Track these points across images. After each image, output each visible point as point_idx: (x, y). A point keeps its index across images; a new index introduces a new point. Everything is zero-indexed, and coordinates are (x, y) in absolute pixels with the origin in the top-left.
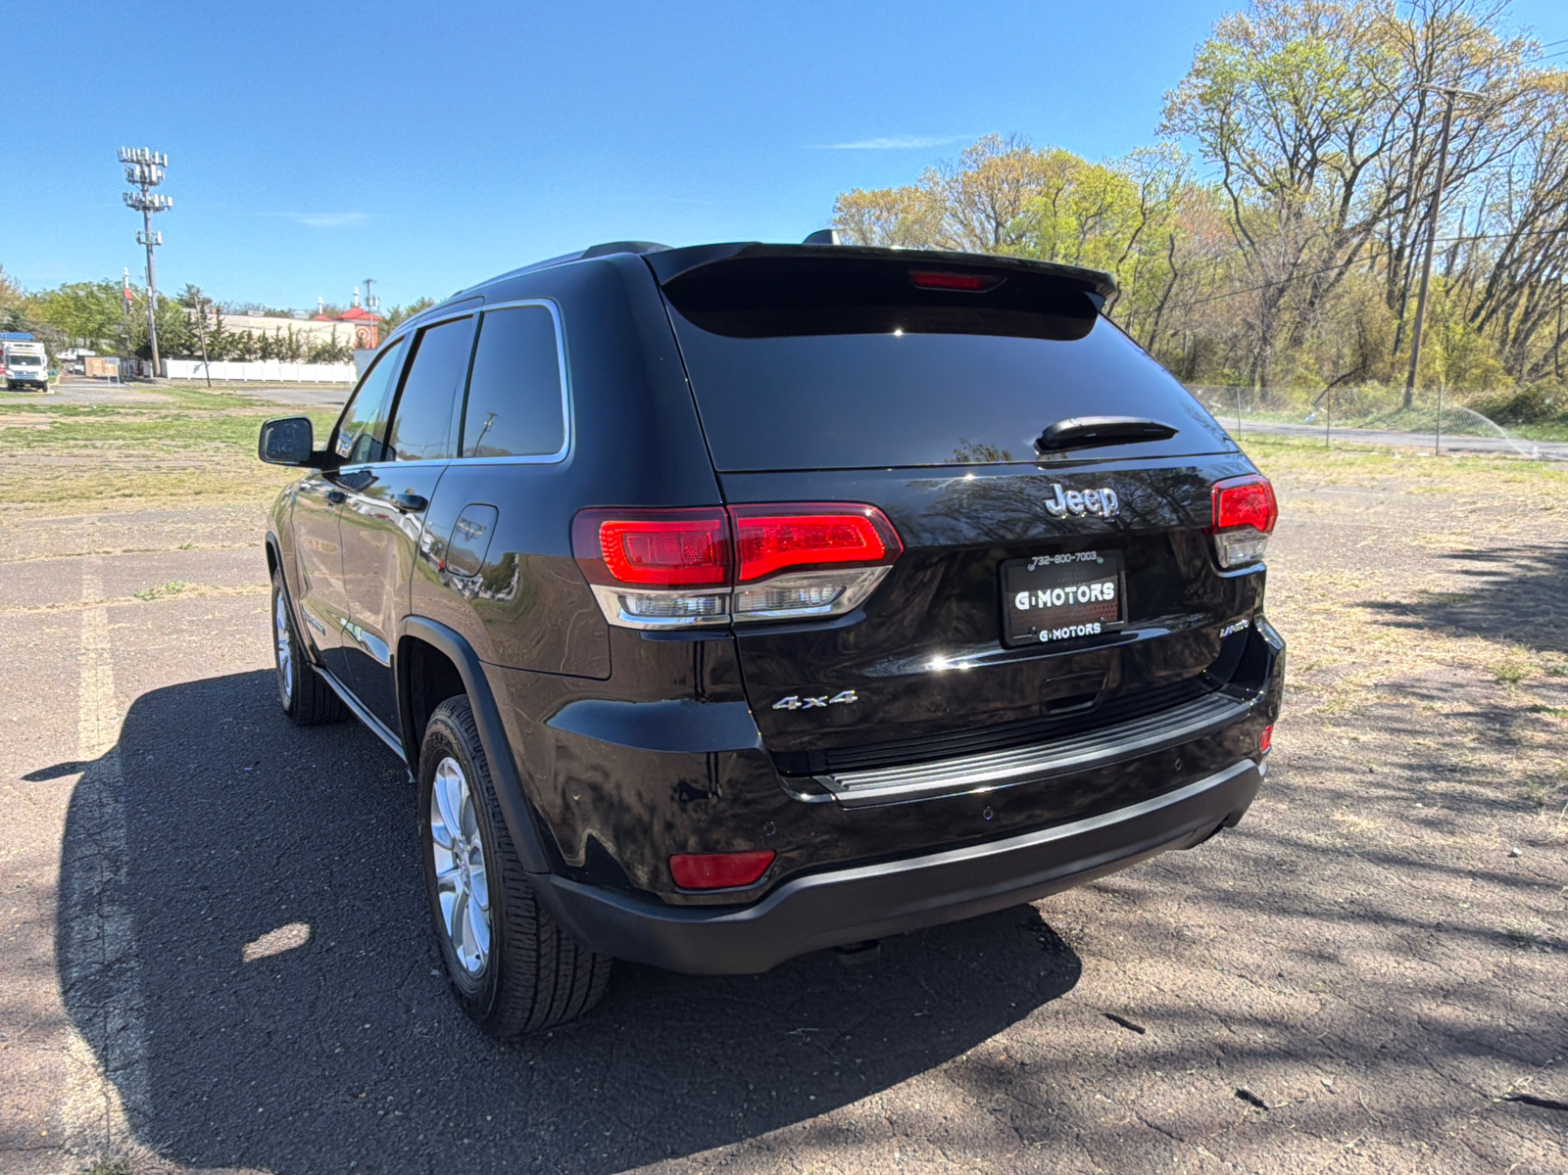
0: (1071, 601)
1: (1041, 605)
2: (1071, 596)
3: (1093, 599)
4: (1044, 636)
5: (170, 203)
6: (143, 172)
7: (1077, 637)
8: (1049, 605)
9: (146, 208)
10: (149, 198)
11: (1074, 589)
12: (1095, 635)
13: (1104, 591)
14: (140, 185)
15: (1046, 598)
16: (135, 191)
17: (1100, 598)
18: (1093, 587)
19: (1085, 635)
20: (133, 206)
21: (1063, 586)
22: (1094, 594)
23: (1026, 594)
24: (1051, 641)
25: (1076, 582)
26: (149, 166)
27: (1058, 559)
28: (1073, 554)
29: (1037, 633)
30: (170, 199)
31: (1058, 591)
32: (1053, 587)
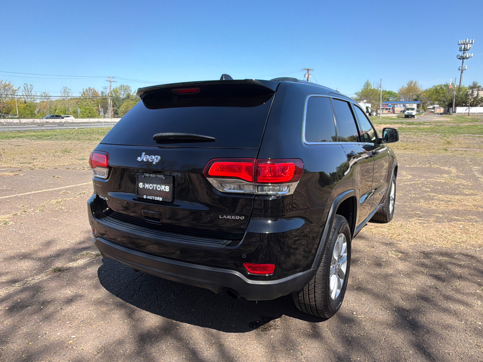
0: (155, 189)
1: (146, 188)
2: (155, 187)
3: (162, 190)
4: (145, 197)
5: (472, 56)
6: (465, 47)
7: (154, 200)
8: (148, 188)
9: (463, 59)
10: (465, 55)
11: (156, 185)
12: (160, 201)
13: (167, 189)
14: (463, 52)
15: (147, 186)
16: (461, 54)
17: (164, 190)
18: (162, 186)
19: (157, 200)
20: (459, 59)
21: (153, 184)
22: (162, 188)
23: (142, 183)
24: (146, 199)
25: (157, 184)
26: (467, 44)
27: (151, 175)
28: (156, 175)
29: (143, 195)
30: (472, 54)
31: (151, 185)
32: (150, 184)
